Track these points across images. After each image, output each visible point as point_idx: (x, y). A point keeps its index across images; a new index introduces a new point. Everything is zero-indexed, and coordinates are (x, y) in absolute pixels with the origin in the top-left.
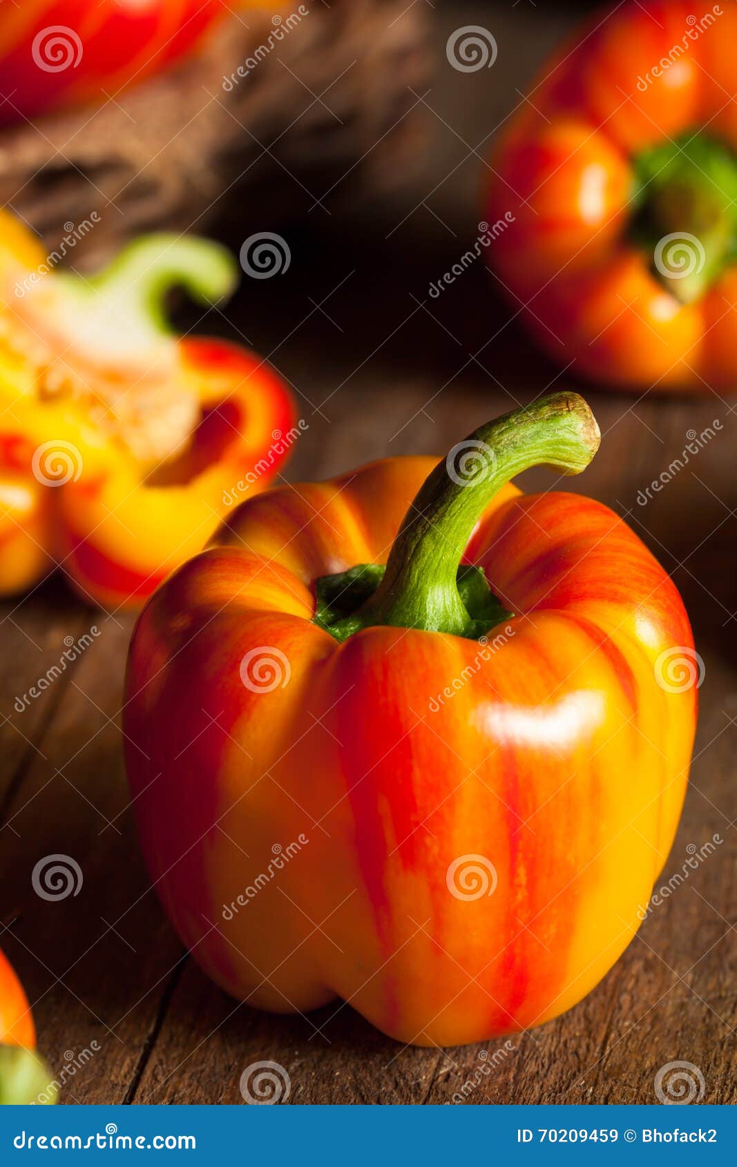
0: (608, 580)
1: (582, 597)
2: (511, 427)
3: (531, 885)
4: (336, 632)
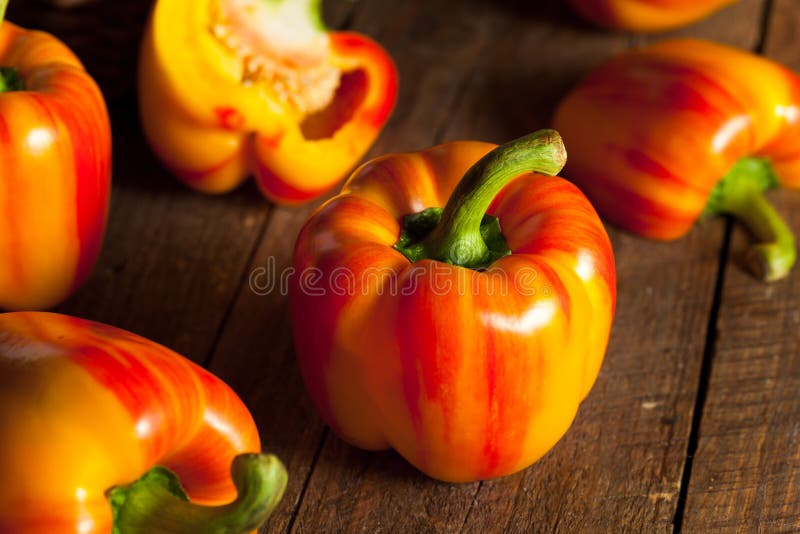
0: (565, 238)
1: (548, 247)
3: (501, 411)
4: (409, 252)
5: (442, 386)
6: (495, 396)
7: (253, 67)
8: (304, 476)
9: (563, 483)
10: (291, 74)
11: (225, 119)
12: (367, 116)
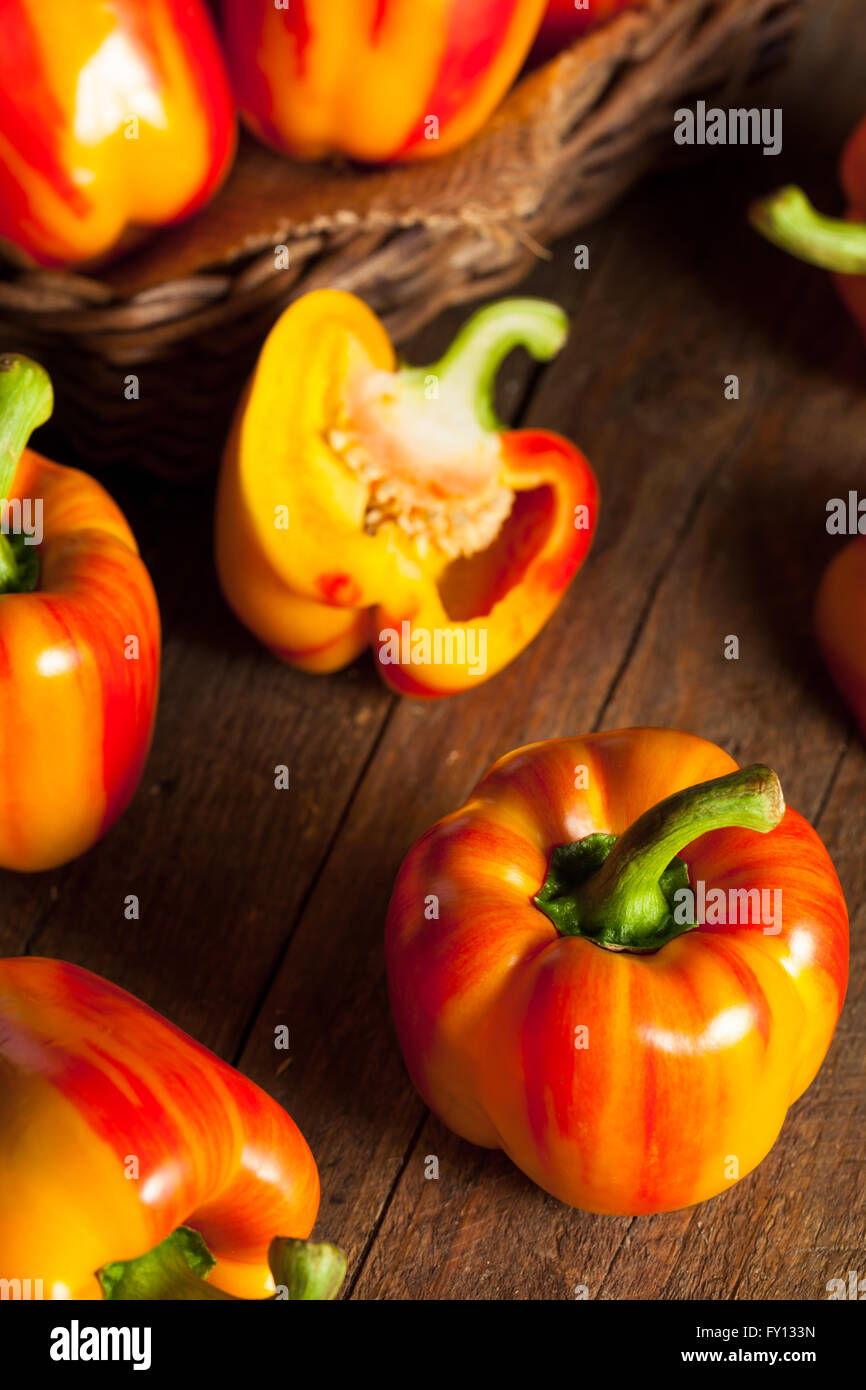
2: (711, 799)
3: (663, 1154)
4: (555, 908)
5: (580, 1124)
6: (653, 1140)
7: (383, 496)
8: (393, 1173)
9: (754, 1219)
10: (438, 507)
11: (333, 588)
12: (547, 568)
